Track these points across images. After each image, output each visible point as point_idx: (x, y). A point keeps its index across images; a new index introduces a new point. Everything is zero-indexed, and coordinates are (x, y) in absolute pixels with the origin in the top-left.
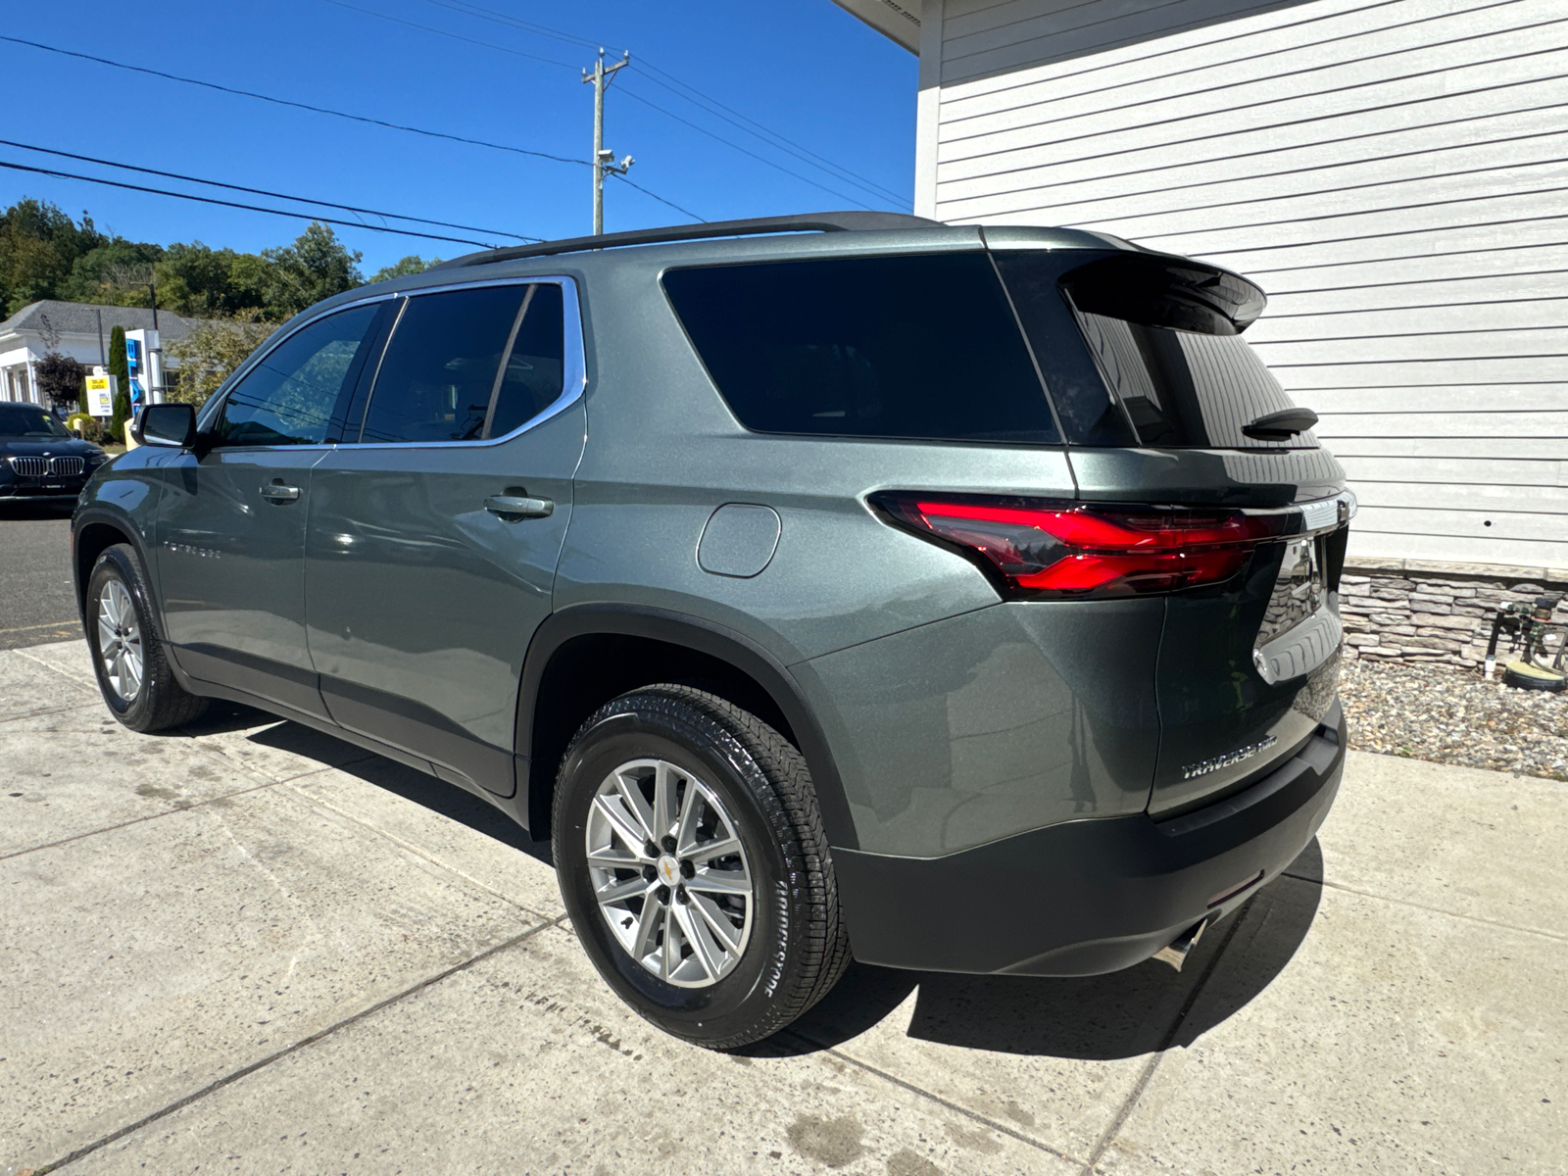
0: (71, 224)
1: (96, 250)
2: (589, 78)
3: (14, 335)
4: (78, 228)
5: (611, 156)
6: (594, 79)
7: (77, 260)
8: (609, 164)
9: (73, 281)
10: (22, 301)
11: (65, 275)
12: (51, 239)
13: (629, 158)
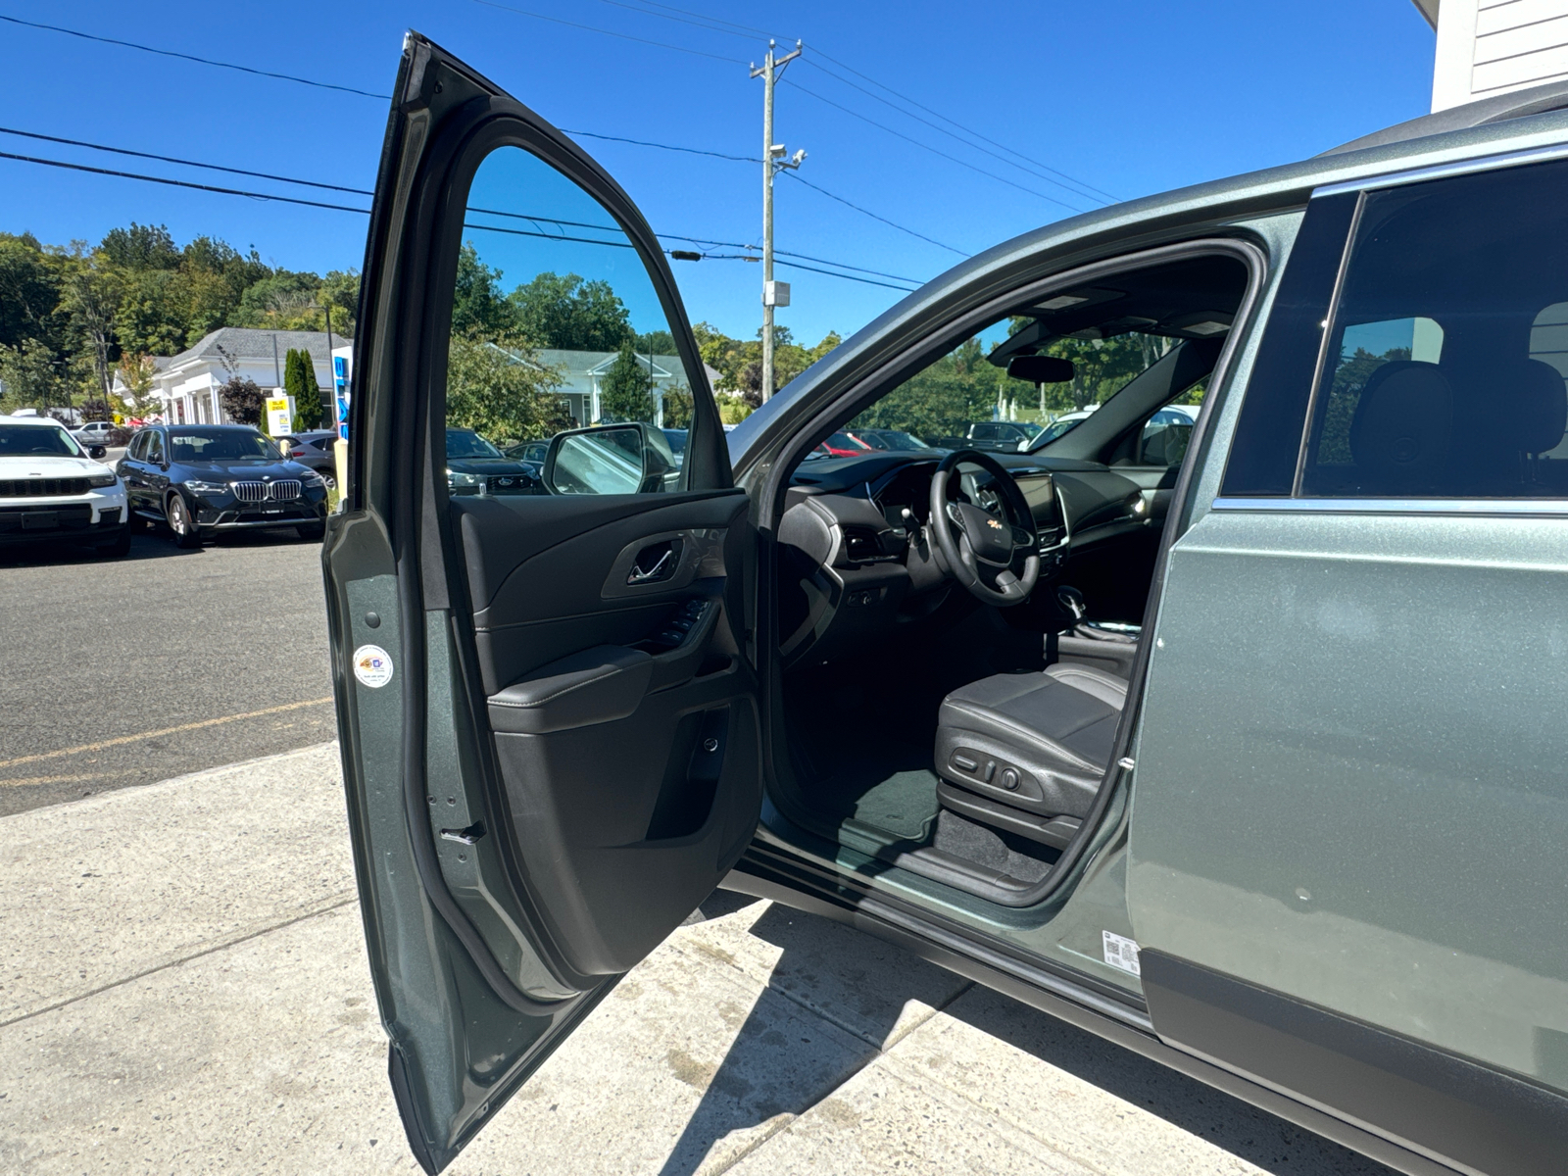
0: (240, 258)
1: (261, 281)
2: (758, 72)
3: (199, 361)
4: (245, 260)
5: (783, 151)
6: (763, 72)
7: (246, 291)
8: (780, 160)
9: (242, 311)
10: (201, 332)
11: (234, 305)
12: (222, 272)
13: (801, 152)
